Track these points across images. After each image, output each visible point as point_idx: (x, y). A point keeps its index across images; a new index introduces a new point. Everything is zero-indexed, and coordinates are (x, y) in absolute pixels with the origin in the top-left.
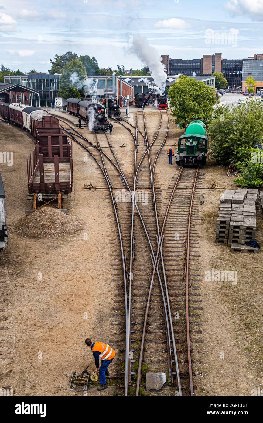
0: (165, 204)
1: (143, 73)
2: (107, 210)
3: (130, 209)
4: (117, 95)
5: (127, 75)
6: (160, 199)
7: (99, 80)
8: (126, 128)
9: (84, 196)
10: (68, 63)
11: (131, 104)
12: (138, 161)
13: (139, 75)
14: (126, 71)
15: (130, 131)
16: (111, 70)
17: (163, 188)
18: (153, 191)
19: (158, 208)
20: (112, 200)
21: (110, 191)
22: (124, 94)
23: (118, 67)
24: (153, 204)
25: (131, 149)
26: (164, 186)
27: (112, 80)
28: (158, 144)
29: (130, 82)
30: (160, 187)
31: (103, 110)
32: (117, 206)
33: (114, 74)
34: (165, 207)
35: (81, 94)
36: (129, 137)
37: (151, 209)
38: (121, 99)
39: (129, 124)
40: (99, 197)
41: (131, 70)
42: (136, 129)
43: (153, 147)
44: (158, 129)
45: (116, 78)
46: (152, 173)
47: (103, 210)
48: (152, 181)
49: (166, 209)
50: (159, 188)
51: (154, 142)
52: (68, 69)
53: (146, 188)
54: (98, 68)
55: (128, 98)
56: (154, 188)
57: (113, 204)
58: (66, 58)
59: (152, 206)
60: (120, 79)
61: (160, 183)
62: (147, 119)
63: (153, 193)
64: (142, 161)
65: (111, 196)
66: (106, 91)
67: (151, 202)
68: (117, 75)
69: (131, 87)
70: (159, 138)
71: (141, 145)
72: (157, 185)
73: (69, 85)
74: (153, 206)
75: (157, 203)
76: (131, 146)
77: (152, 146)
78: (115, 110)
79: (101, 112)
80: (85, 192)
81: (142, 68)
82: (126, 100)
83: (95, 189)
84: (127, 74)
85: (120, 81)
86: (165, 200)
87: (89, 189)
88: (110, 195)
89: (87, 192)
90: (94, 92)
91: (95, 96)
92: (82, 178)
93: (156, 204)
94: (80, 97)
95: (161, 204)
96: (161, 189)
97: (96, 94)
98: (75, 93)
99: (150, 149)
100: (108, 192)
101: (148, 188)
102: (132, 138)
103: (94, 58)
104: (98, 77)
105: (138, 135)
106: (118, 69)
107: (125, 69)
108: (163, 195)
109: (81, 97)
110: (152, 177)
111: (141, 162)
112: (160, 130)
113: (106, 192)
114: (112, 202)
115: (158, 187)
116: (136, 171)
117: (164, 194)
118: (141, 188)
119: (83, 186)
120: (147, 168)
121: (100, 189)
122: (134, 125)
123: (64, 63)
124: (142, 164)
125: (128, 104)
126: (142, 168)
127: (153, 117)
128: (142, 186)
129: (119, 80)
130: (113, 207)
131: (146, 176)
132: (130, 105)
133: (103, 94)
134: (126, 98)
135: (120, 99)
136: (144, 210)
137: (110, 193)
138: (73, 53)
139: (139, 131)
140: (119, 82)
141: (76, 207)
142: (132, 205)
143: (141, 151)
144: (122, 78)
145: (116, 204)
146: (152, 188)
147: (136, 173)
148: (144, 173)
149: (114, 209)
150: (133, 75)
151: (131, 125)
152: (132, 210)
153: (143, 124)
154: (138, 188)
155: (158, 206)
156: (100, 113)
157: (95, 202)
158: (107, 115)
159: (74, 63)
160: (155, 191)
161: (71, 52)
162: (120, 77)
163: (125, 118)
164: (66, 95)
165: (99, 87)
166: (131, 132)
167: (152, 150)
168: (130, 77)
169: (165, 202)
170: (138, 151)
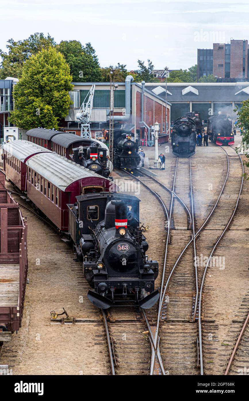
0: (223, 358)
1: (194, 76)
2: (96, 369)
3: (146, 366)
4: (135, 122)
5: (159, 80)
6: (213, 347)
7: (96, 91)
8: (151, 192)
9: (49, 336)
10: (33, 56)
11: (163, 140)
12: (170, 262)
13: (185, 81)
14: (158, 71)
15: (157, 198)
16: (125, 71)
17: (221, 322)
18: (198, 328)
19: (207, 366)
20: (107, 347)
21: (104, 327)
22: (150, 120)
23: (141, 64)
24: (197, 356)
25: (158, 238)
26: (224, 316)
27: (124, 91)
28: (217, 227)
29: (163, 94)
30: (213, 319)
31: (101, 153)
32: (119, 360)
33: (129, 78)
34: (223, 363)
35: (58, 120)
36: (156, 210)
37: (192, 368)
38: (143, 130)
39: (157, 182)
40: (81, 340)
41: (166, 69)
42: (170, 193)
43: (204, 232)
44: (218, 195)
45: (134, 87)
46: (199, 289)
47: (86, 369)
48: (198, 307)
49: (224, 368)
50: (213, 322)
51: (208, 222)
52: (34, 68)
53: (183, 321)
54: (98, 67)
55: (156, 128)
56: (202, 321)
57: (109, 356)
58: (32, 45)
59: (194, 360)
60: (142, 89)
61: (216, 310)
62: (198, 173)
63: (198, 331)
64: (180, 262)
65: (106, 339)
66: (112, 113)
67: (192, 352)
68: (134, 81)
69: (164, 105)
70: (220, 212)
71: (179, 228)
72: (209, 315)
73: (34, 101)
74: (196, 361)
75: (206, 355)
76: (159, 229)
77: (203, 229)
78: (130, 153)
79: (97, 159)
80: (50, 329)
81: (190, 67)
82: (152, 133)
83: (74, 321)
84: (159, 78)
85: (141, 94)
86: (224, 348)
87: (60, 321)
88: (105, 335)
89: (54, 328)
90: (86, 116)
91: (86, 125)
92: (47, 297)
93: (203, 356)
94: (56, 126)
95: (214, 356)
96: (216, 323)
97: (89, 120)
98: (47, 119)
99: (198, 237)
100: (101, 328)
101: (189, 322)
102: (161, 213)
103: (89, 45)
104: (94, 84)
105: (175, 207)
106: (140, 69)
107: (154, 69)
108: (219, 336)
109: (59, 125)
110: (199, 297)
111: (178, 265)
112: (223, 196)
113: (96, 328)
114: (108, 351)
115: (211, 319)
116: (165, 285)
117: (222, 335)
118: (173, 321)
119: (48, 315)
120: (188, 277)
121: (84, 321)
122: (167, 186)
123: (26, 55)
124: (180, 268)
125: (157, 141)
126: (179, 277)
127: (210, 169)
128: (176, 317)
129: (139, 90)
130: (109, 361)
131: (185, 295)
132: (163, 143)
133: (105, 120)
134: (153, 128)
135: (141, 132)
136: (177, 368)
137: (105, 331)
138: (45, 36)
139: (177, 198)
140: (140, 96)
141: (29, 362)
142: (151, 358)
143: (179, 241)
144: (146, 87)
145: (116, 355)
146: (196, 321)
147: (164, 288)
148: (181, 288)
149: (111, 367)
150: (171, 81)
151: (161, 185)
152: (150, 369)
153: (187, 183)
154: (167, 321)
155: (206, 361)
156: (94, 159)
157: (70, 350)
158: (110, 165)
159: (46, 56)
160: (202, 328)
161: (41, 35)
162: (140, 84)
163: (150, 171)
164: (27, 122)
165: (96, 105)
166: (159, 201)
167: (202, 238)
168: (164, 84)
169: (223, 353)
170: (173, 241)
